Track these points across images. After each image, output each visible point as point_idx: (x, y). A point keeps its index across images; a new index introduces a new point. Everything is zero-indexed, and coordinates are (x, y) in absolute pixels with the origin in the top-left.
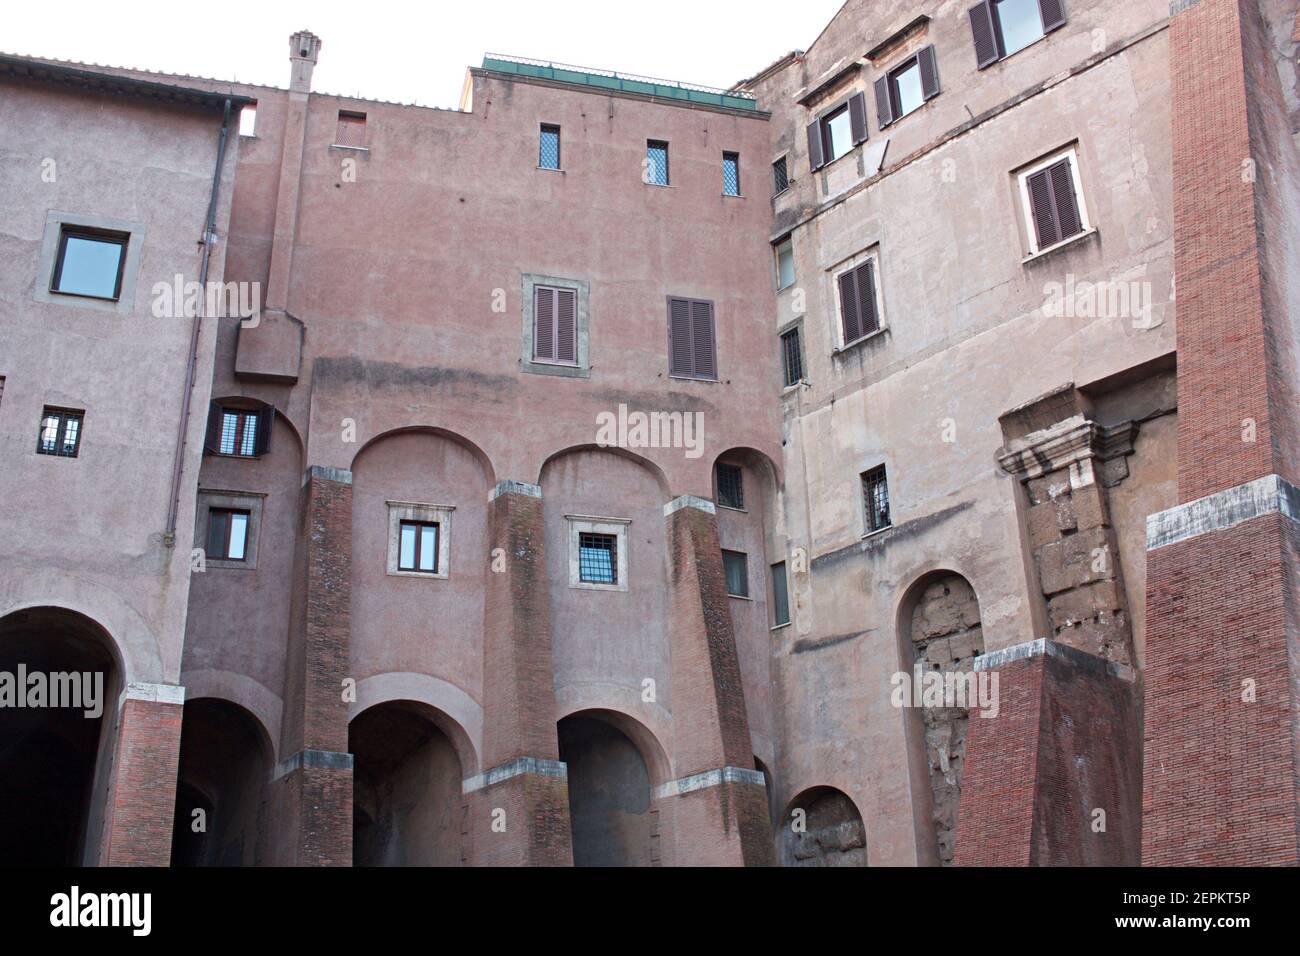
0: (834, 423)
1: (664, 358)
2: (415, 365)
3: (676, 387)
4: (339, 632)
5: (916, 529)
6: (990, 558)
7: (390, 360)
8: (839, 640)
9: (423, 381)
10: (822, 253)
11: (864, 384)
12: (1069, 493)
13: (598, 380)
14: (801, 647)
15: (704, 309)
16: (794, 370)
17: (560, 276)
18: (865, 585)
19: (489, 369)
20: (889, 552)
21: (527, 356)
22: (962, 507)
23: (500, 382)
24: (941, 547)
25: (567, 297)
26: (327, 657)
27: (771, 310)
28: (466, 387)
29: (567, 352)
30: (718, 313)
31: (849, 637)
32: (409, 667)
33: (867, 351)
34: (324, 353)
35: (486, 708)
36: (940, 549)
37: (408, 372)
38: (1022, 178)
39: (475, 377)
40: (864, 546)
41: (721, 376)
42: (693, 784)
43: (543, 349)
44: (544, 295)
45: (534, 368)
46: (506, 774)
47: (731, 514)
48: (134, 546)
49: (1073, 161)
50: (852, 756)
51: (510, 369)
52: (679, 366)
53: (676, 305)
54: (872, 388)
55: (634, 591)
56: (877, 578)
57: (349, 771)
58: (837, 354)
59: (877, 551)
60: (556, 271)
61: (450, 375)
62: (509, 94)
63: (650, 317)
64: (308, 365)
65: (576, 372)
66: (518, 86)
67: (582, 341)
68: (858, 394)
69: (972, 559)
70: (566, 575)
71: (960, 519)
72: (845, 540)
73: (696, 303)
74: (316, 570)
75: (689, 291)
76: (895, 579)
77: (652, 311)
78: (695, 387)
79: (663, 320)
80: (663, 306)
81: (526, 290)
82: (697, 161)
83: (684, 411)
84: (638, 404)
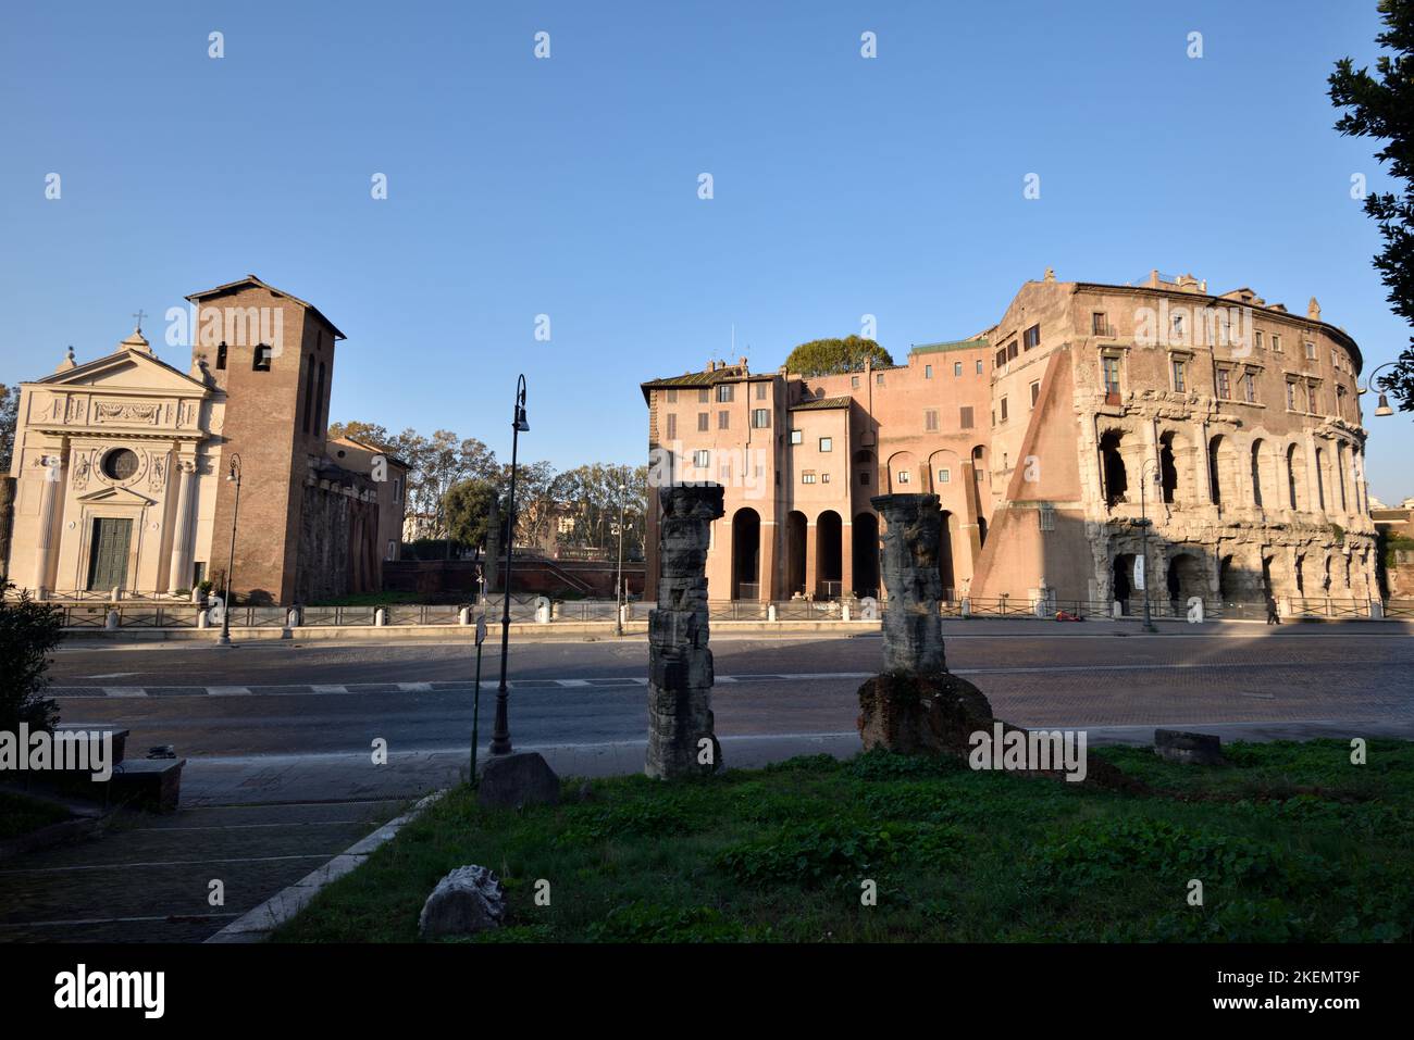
0: (1000, 439)
1: (959, 425)
2: (899, 437)
3: (962, 431)
7: (894, 436)
9: (902, 441)
10: (998, 392)
11: (1004, 430)
13: (942, 433)
17: (933, 407)
19: (916, 434)
21: (924, 429)
23: (918, 438)
25: (934, 413)
27: (989, 405)
28: (911, 440)
29: (935, 428)
30: (973, 410)
33: (1005, 422)
37: (898, 439)
38: (1031, 385)
39: (913, 438)
41: (975, 427)
42: (964, 526)
43: (929, 428)
44: (928, 413)
45: (927, 433)
47: (976, 462)
49: (1039, 383)
51: (921, 434)
52: (963, 426)
53: (963, 409)
54: (1006, 433)
55: (953, 483)
58: (1000, 422)
60: (932, 407)
61: (908, 438)
62: (918, 359)
63: (956, 414)
65: (936, 432)
66: (920, 356)
67: (939, 424)
68: (1003, 433)
70: (937, 482)
72: (1001, 470)
73: (969, 408)
74: (882, 487)
75: (966, 405)
77: (956, 412)
78: (967, 431)
79: (959, 415)
80: (959, 411)
81: (925, 414)
82: (968, 366)
83: (964, 438)
84: (952, 438)
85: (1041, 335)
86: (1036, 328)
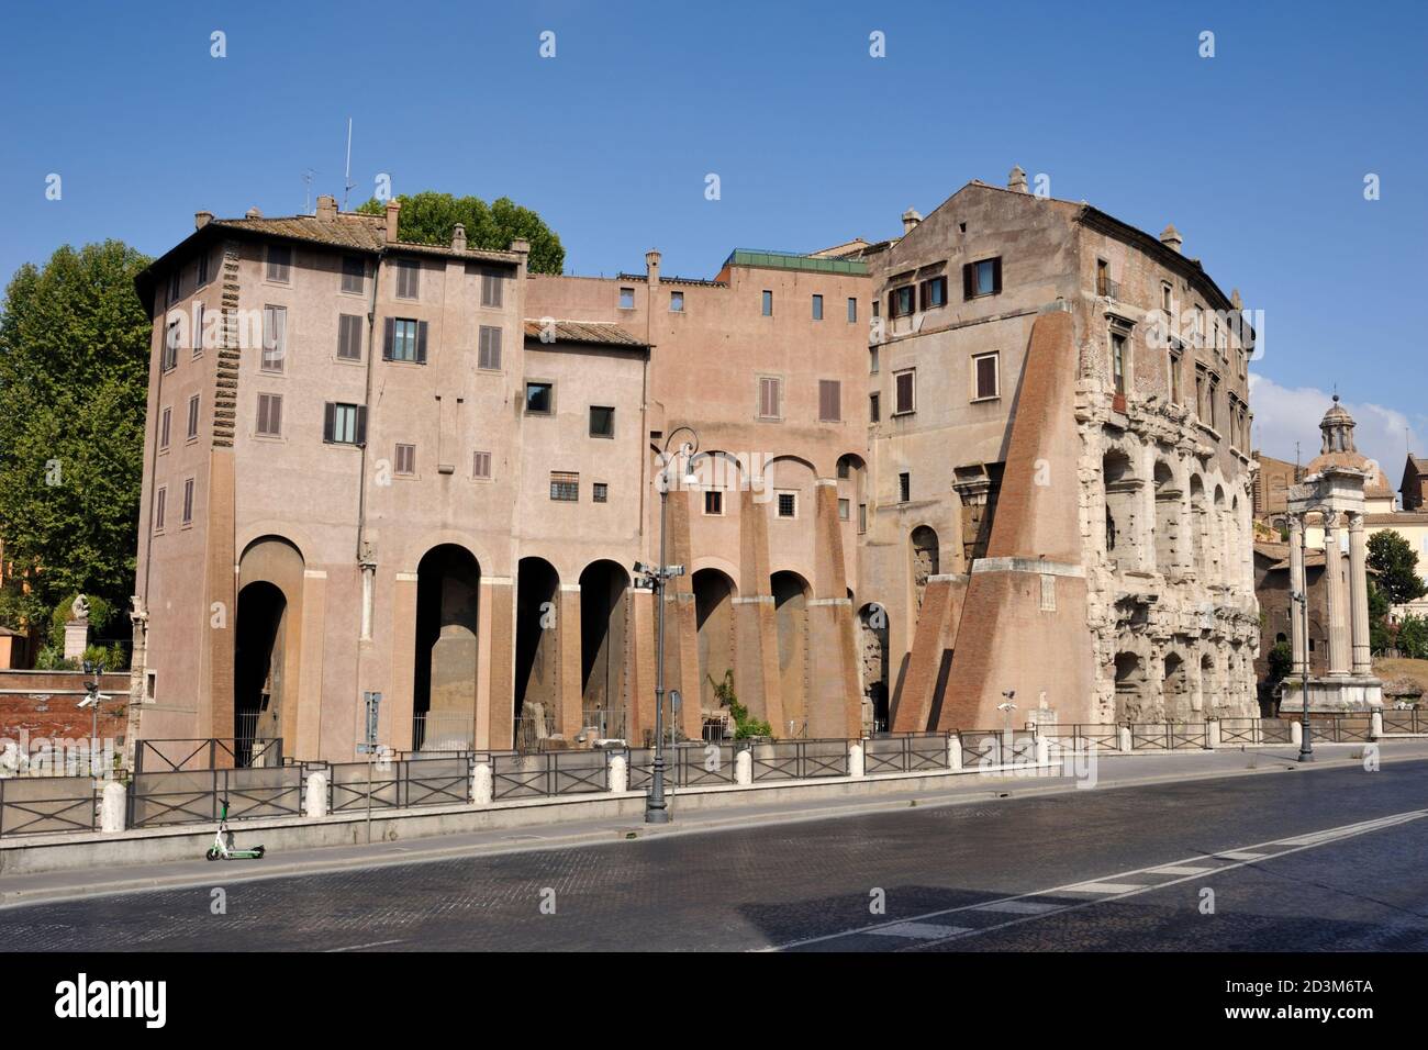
0: (890, 447)
1: (817, 412)
2: (709, 421)
3: (822, 425)
4: (686, 544)
5: (918, 507)
6: (944, 525)
7: (699, 420)
8: (884, 545)
9: (714, 429)
10: (891, 362)
11: (904, 433)
12: (976, 505)
13: (788, 424)
14: (870, 544)
15: (836, 384)
16: (875, 416)
17: (771, 372)
18: (897, 524)
19: (742, 422)
20: (908, 513)
21: (757, 414)
22: (936, 502)
23: (746, 428)
24: (927, 516)
25: (775, 383)
26: (683, 556)
27: (866, 383)
28: (732, 431)
29: (775, 411)
30: (842, 387)
31: (889, 544)
32: (712, 554)
33: (906, 418)
34: (673, 418)
35: (742, 571)
36: (927, 517)
37: (708, 425)
38: (977, 359)
39: (736, 426)
40: (898, 507)
41: (842, 419)
42: (823, 602)
43: (764, 410)
44: (764, 382)
45: (760, 420)
46: (751, 600)
47: (844, 482)
48: (629, 535)
49: (996, 359)
50: (886, 593)
51: (750, 421)
52: (823, 415)
53: (823, 383)
54: (907, 436)
55: (802, 521)
56: (901, 523)
57: (694, 601)
58: (894, 416)
59: (903, 511)
61: (726, 425)
62: (748, 276)
63: (811, 391)
64: (666, 424)
65: (777, 421)
66: (752, 270)
67: (782, 405)
68: (900, 437)
69: (938, 524)
70: (774, 514)
71: (936, 506)
72: (891, 502)
73: (833, 382)
74: (677, 520)
75: (829, 377)
76: (908, 525)
77: (812, 388)
78: (830, 425)
79: (817, 392)
80: (817, 385)
81: (757, 381)
82: (836, 305)
83: (825, 437)
84: (805, 435)
85: (1005, 278)
86: (996, 264)
